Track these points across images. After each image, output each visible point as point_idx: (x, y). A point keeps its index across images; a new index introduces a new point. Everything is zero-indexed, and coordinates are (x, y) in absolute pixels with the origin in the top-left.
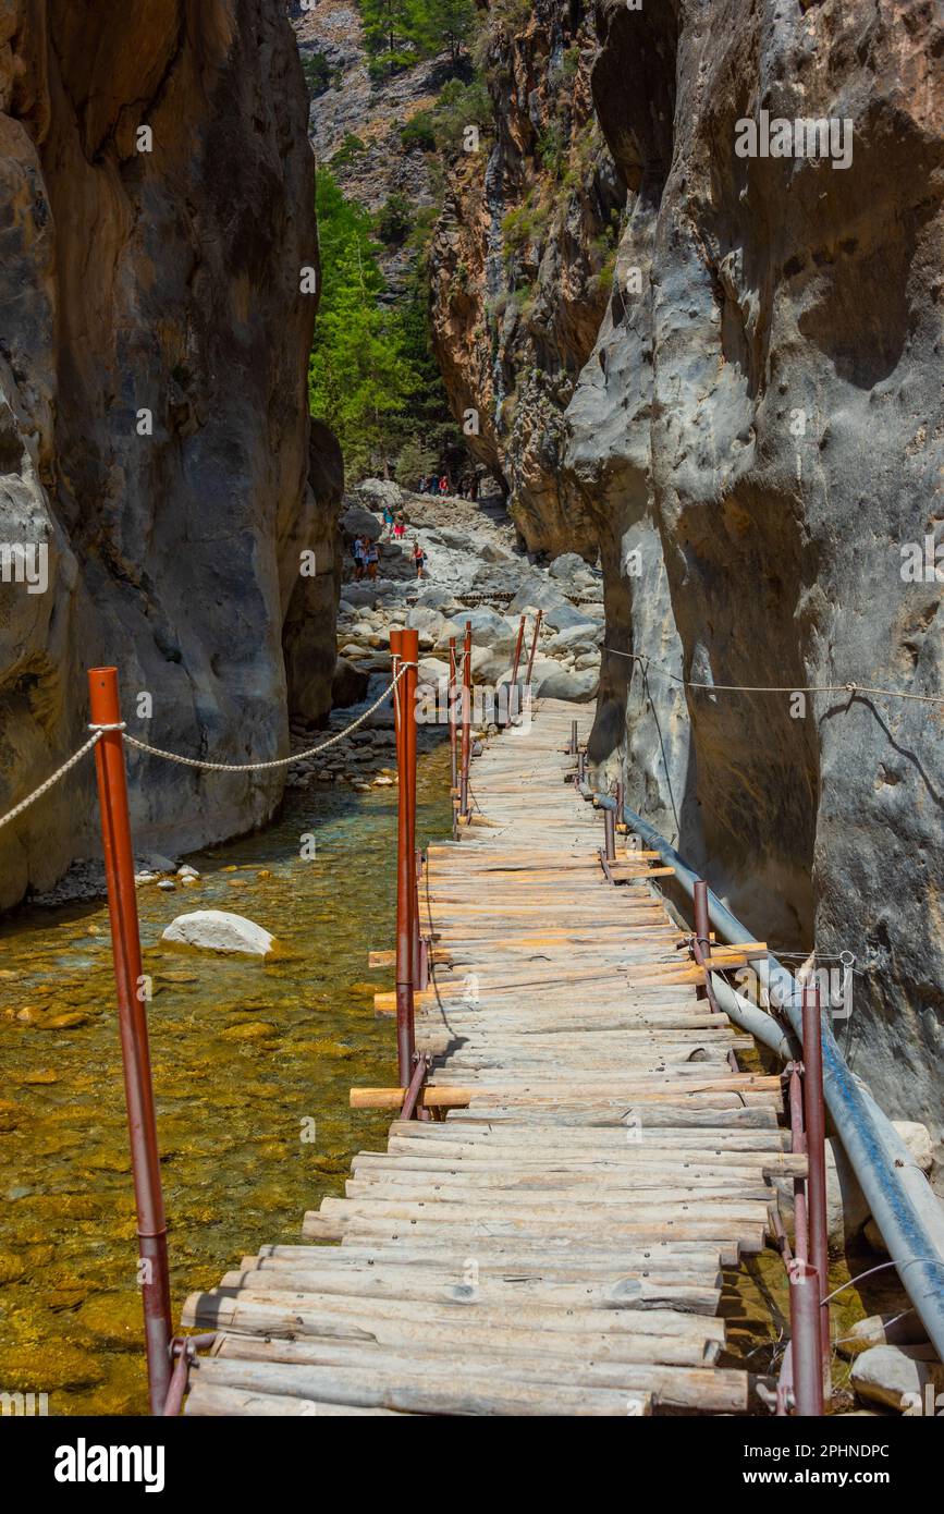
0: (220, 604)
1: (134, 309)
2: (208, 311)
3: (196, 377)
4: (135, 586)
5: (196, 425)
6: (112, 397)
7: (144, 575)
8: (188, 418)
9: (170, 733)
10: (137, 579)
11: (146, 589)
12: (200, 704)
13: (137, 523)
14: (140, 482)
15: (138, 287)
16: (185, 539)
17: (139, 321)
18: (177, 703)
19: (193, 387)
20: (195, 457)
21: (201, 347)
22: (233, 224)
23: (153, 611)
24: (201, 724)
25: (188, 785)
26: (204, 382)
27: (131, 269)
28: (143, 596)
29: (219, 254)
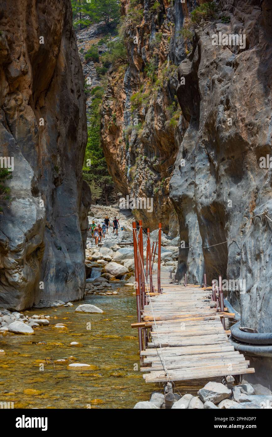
0: (67, 235)
1: (46, 151)
2: (62, 149)
3: (60, 169)
4: (49, 229)
5: (60, 184)
6: (41, 176)
7: (52, 226)
8: (58, 181)
9: (60, 269)
10: (50, 227)
11: (52, 230)
12: (67, 262)
13: (49, 211)
14: (50, 200)
15: (47, 144)
16: (58, 216)
17: (47, 154)
18: (61, 261)
19: (60, 172)
20: (60, 193)
21: (61, 161)
22: (68, 123)
23: (54, 236)
24: (67, 268)
25: (64, 284)
26: (62, 171)
27: (45, 139)
28: (51, 231)
29: (65, 133)
